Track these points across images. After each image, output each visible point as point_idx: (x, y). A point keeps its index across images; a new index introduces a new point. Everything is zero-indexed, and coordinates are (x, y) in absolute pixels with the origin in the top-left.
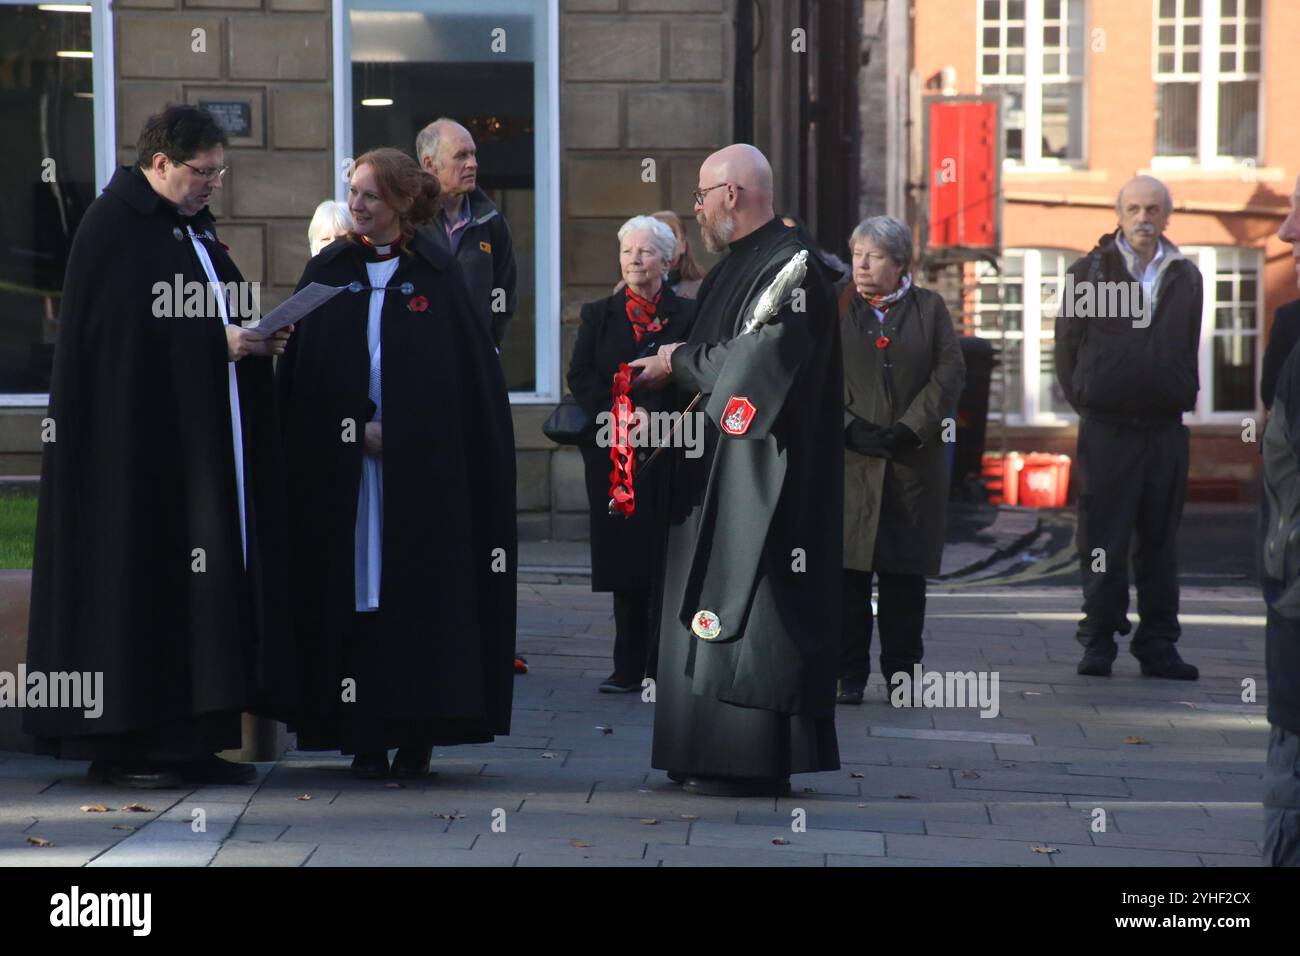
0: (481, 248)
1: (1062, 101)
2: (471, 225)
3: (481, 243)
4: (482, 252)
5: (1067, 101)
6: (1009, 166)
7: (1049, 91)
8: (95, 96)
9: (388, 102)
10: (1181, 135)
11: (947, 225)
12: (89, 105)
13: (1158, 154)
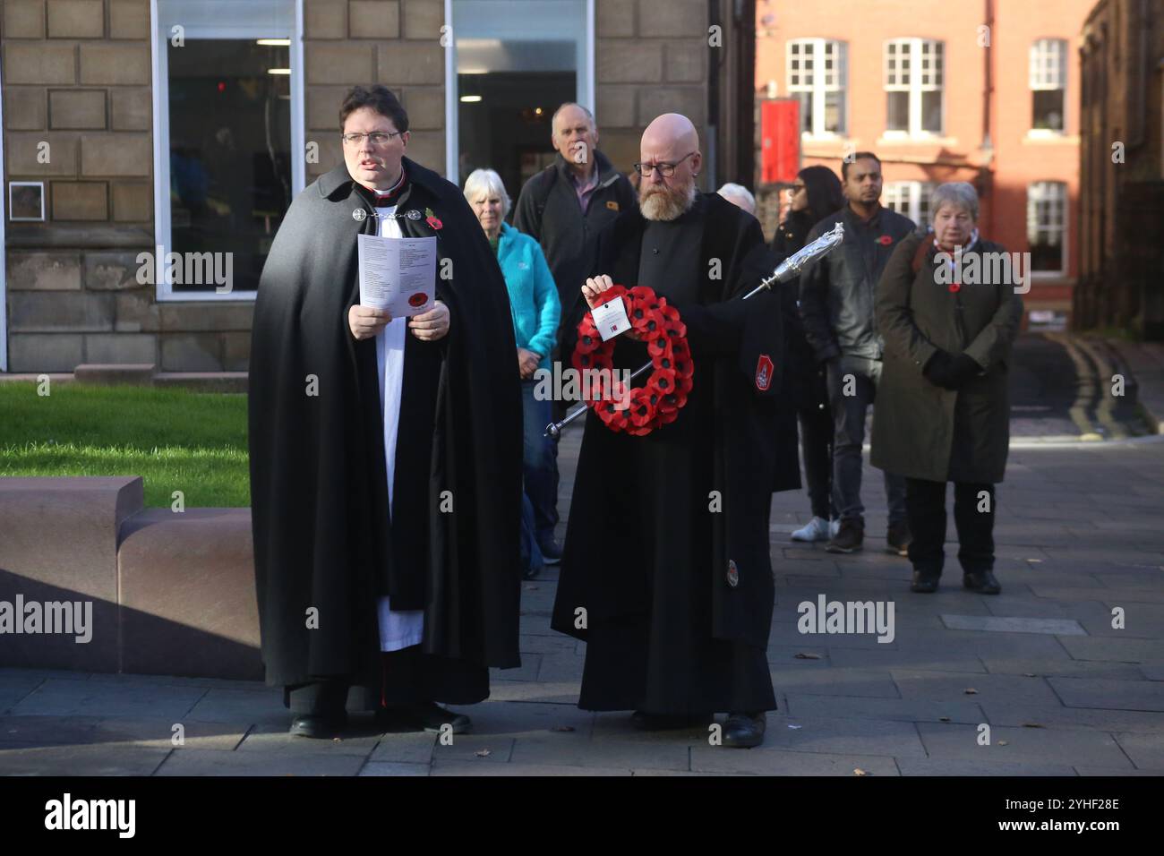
0: (608, 206)
1: (834, 101)
2: (598, 188)
3: (608, 203)
4: (610, 210)
5: (837, 102)
6: (806, 137)
7: (829, 95)
8: (292, 97)
9: (476, 99)
10: (900, 119)
11: (770, 171)
12: (288, 103)
13: (889, 129)
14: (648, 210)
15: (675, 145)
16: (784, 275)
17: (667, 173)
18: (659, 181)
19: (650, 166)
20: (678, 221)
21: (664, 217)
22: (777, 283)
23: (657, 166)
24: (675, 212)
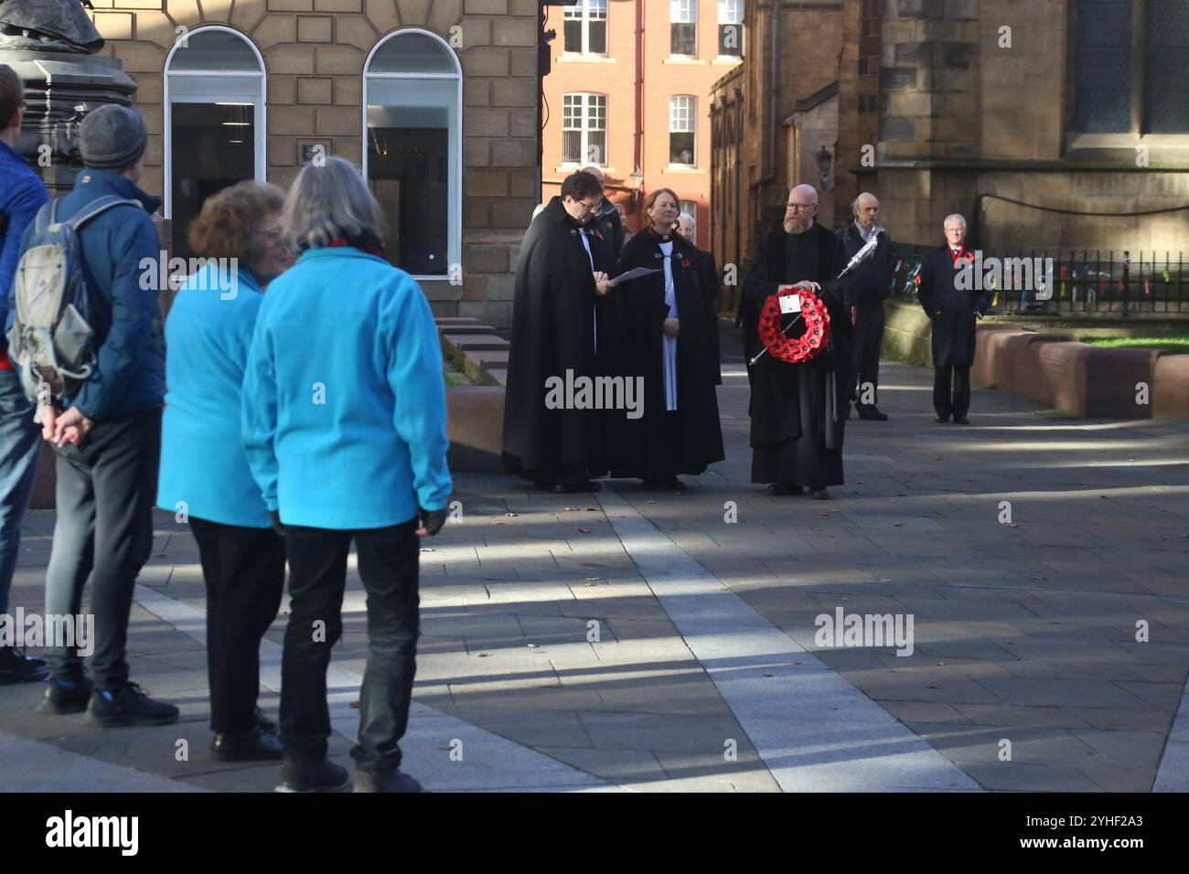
10: (573, 153)
14: (788, 227)
15: (809, 198)
16: (852, 267)
17: (800, 209)
18: (796, 212)
19: (793, 204)
20: (804, 234)
21: (795, 232)
22: (850, 271)
23: (797, 206)
24: (801, 230)
